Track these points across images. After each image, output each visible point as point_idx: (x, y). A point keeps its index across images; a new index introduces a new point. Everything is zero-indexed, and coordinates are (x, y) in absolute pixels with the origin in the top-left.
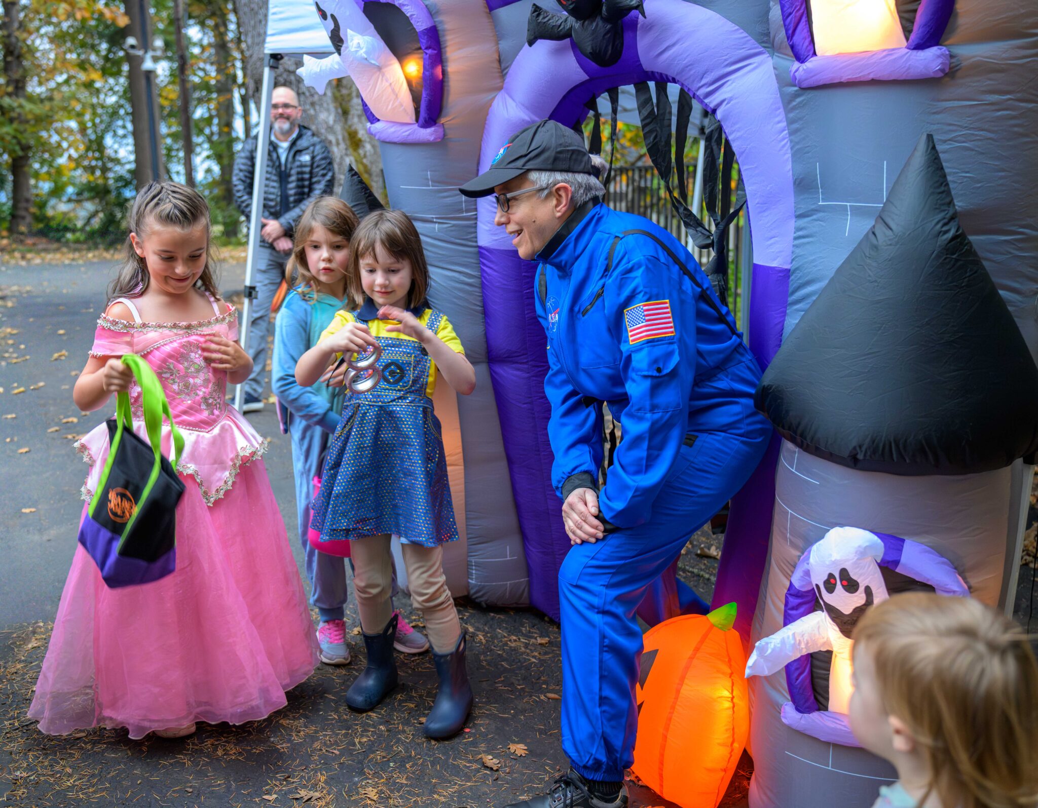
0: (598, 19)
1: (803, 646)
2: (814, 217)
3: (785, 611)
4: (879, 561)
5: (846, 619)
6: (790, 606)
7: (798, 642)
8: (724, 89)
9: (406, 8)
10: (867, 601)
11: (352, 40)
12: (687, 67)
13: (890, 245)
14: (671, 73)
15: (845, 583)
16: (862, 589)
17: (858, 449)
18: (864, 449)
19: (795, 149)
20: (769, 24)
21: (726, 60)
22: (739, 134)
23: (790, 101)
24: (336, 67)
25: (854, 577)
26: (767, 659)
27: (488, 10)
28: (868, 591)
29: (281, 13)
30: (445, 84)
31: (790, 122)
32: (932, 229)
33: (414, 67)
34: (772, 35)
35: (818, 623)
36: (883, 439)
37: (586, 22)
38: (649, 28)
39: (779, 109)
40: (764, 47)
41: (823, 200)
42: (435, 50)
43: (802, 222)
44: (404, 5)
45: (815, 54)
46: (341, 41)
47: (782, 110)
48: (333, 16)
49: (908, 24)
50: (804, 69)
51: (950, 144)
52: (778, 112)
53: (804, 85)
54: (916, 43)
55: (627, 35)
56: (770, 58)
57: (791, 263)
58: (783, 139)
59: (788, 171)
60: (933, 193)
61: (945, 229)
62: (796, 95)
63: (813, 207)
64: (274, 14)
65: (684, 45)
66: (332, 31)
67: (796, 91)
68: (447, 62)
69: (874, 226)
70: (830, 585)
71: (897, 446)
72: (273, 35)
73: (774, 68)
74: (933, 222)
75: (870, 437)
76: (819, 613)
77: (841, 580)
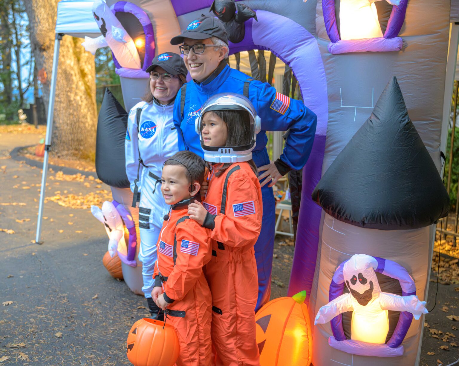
0: (234, 21)
1: (340, 309)
2: (338, 112)
3: (330, 294)
4: (375, 270)
5: (361, 297)
6: (332, 292)
7: (338, 308)
8: (295, 53)
9: (138, 15)
10: (370, 287)
11: (114, 31)
12: (276, 43)
13: (379, 126)
14: (267, 46)
15: (361, 280)
16: (368, 282)
17: (365, 219)
18: (368, 219)
19: (329, 81)
20: (315, 24)
21: (295, 41)
22: (301, 74)
23: (327, 60)
24: (102, 42)
25: (365, 277)
26: (325, 316)
27: (176, 16)
28: (371, 283)
29: (64, 14)
30: (156, 51)
31: (327, 69)
32: (397, 120)
33: (140, 42)
34: (317, 30)
35: (347, 298)
36: (377, 214)
37: (228, 23)
38: (258, 26)
39: (321, 63)
40: (313, 35)
41: (343, 105)
42: (151, 34)
43: (332, 115)
44: (137, 14)
45: (340, 39)
46: (106, 30)
47: (322, 64)
48: (102, 19)
49: (384, 27)
50: (335, 46)
51: (403, 81)
52: (320, 64)
53: (335, 53)
54: (388, 35)
55: (247, 29)
56: (316, 40)
57: (327, 133)
58: (323, 77)
59: (326, 91)
60: (397, 103)
61: (403, 119)
62: (331, 57)
63: (338, 108)
64: (60, 14)
65: (275, 34)
66: (102, 26)
67: (330, 55)
68: (157, 40)
69: (371, 117)
70: (354, 281)
71: (383, 217)
72: (60, 24)
73: (318, 44)
74: (398, 116)
75: (371, 213)
76: (347, 294)
77: (359, 279)
